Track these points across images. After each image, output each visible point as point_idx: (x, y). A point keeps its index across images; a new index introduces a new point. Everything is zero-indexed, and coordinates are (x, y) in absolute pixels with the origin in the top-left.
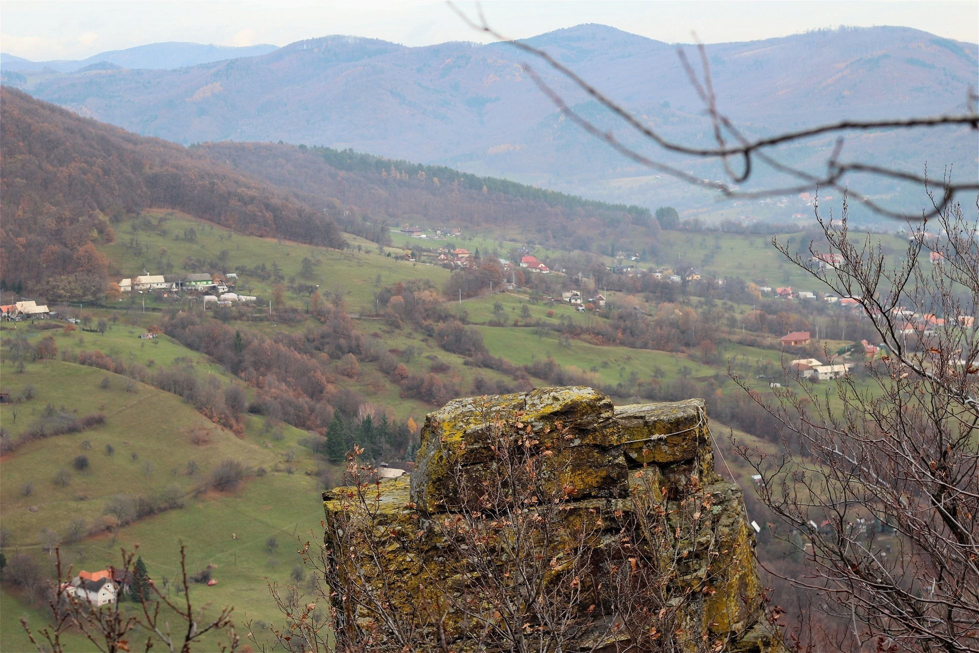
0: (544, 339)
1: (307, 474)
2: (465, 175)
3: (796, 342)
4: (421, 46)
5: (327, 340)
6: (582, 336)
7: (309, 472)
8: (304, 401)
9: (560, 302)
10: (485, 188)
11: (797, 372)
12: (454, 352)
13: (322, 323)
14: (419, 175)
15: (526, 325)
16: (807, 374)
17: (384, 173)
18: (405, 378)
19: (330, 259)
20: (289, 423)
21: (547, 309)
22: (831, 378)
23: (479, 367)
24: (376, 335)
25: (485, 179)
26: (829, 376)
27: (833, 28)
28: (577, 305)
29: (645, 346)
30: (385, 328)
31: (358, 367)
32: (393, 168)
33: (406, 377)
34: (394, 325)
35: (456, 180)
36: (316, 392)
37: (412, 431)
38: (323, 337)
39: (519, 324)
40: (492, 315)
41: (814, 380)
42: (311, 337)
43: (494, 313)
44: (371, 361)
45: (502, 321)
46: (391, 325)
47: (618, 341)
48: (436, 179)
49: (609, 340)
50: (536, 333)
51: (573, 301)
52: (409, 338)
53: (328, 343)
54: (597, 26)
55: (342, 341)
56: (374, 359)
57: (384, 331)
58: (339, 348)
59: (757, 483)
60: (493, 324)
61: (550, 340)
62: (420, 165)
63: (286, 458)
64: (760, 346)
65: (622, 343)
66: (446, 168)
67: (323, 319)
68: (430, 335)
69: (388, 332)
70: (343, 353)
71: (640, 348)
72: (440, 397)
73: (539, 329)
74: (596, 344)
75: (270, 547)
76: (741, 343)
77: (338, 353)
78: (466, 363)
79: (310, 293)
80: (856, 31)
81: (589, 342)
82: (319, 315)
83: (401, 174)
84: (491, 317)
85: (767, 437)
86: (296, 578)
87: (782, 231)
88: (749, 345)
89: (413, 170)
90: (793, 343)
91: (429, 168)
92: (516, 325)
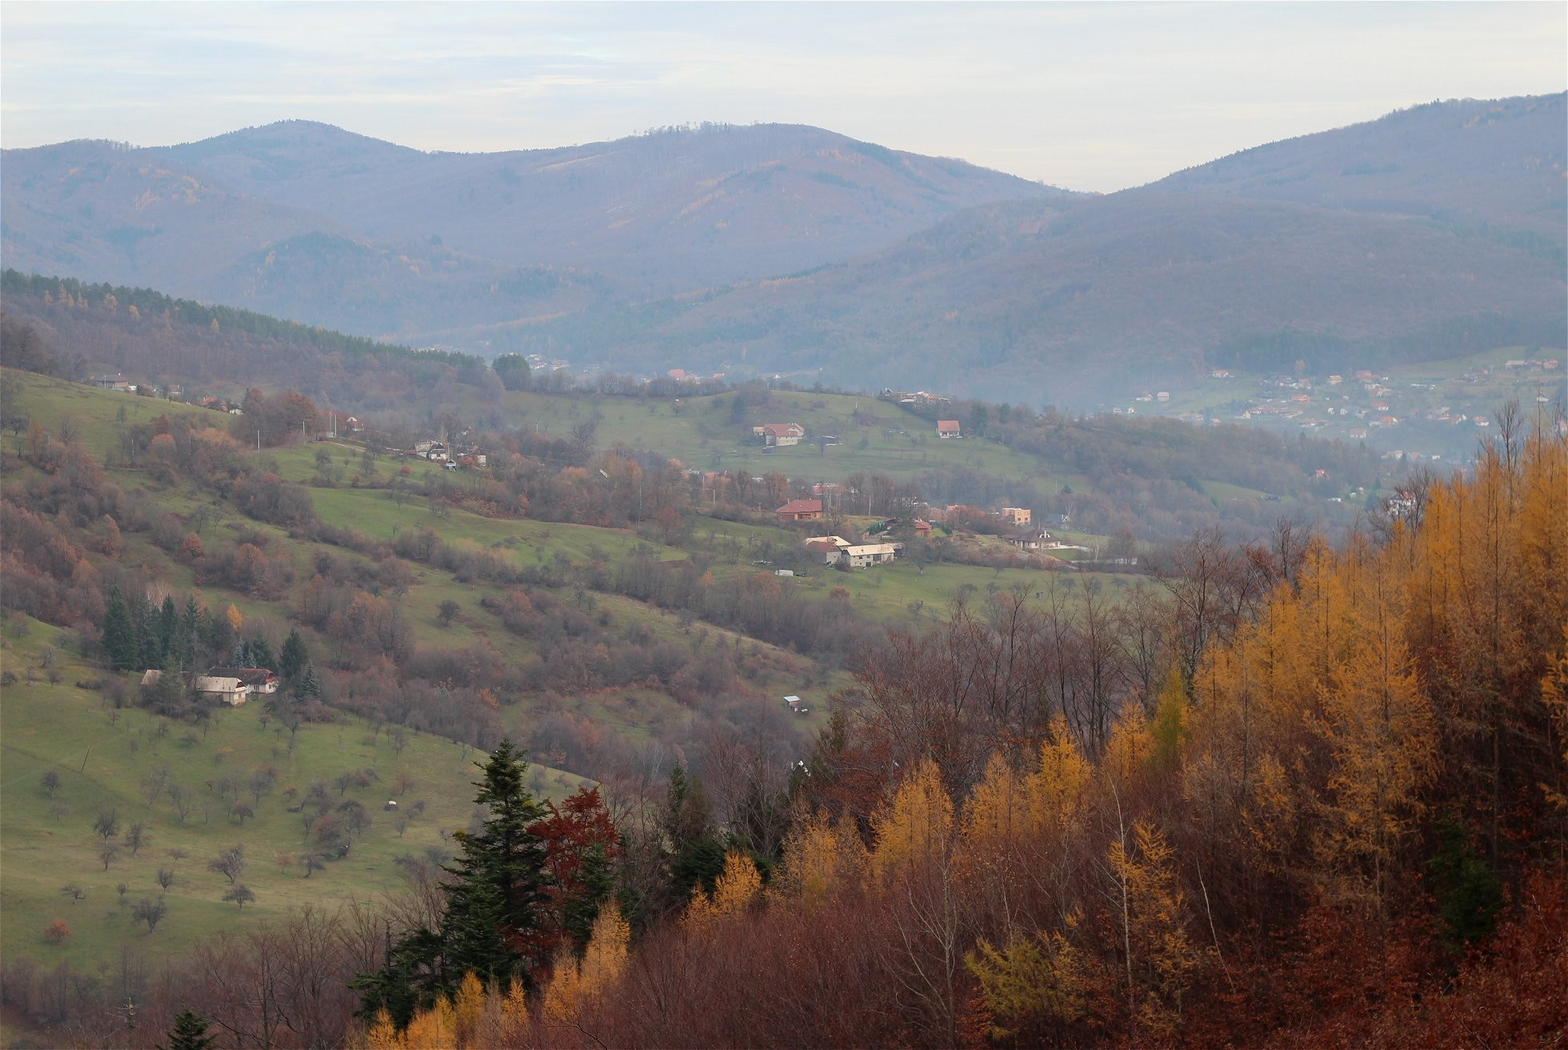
0: (404, 505)
1: (79, 685)
2: (180, 302)
3: (800, 516)
4: (27, 147)
5: (62, 497)
6: (465, 503)
7: (82, 682)
8: (47, 581)
9: (414, 456)
10: (215, 324)
11: (815, 556)
12: (268, 522)
13: (48, 472)
14: (105, 302)
15: (372, 487)
16: (832, 558)
17: (48, 298)
18: (198, 555)
19: (35, 386)
20: (31, 614)
21: (399, 466)
22: (868, 564)
23: (315, 541)
24: (138, 493)
25: (213, 309)
26: (865, 560)
27: (692, 127)
28: (442, 462)
29: (567, 519)
30: (150, 483)
31: (119, 539)
32: (62, 289)
33: (202, 554)
34: (161, 479)
35: (167, 310)
36: (62, 570)
37: (235, 626)
38: (54, 493)
39: (360, 484)
40: (313, 471)
41: (842, 566)
42: (36, 491)
43: (317, 468)
44: (137, 531)
45: (333, 480)
46: (158, 479)
47: (523, 511)
48: (133, 308)
49: (508, 509)
50: (390, 497)
51: (433, 456)
52: (190, 499)
53: (64, 501)
54: (309, 124)
55: (89, 499)
56: (143, 528)
57: (149, 488)
58: (84, 509)
59: (792, 708)
60: (317, 483)
61: (416, 508)
62: (107, 285)
63: (41, 662)
64: (745, 521)
65: (529, 515)
66: (149, 291)
67: (48, 467)
68: (223, 497)
69: (156, 490)
70: (91, 518)
71: (560, 521)
72: (264, 582)
73: (395, 491)
74: (487, 515)
75: (47, 789)
76: (715, 516)
77: (84, 516)
78: (292, 536)
79: (17, 430)
80: (729, 132)
81: (477, 513)
82: (42, 462)
83: (76, 300)
84: (311, 474)
85: (792, 644)
86: (103, 831)
87: (697, 393)
88: (728, 520)
89: (97, 294)
90: (796, 517)
91: (122, 291)
92: (354, 485)
